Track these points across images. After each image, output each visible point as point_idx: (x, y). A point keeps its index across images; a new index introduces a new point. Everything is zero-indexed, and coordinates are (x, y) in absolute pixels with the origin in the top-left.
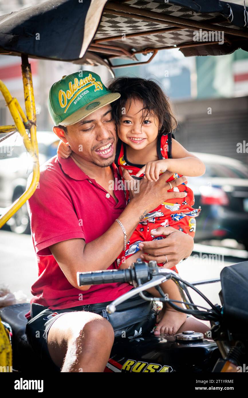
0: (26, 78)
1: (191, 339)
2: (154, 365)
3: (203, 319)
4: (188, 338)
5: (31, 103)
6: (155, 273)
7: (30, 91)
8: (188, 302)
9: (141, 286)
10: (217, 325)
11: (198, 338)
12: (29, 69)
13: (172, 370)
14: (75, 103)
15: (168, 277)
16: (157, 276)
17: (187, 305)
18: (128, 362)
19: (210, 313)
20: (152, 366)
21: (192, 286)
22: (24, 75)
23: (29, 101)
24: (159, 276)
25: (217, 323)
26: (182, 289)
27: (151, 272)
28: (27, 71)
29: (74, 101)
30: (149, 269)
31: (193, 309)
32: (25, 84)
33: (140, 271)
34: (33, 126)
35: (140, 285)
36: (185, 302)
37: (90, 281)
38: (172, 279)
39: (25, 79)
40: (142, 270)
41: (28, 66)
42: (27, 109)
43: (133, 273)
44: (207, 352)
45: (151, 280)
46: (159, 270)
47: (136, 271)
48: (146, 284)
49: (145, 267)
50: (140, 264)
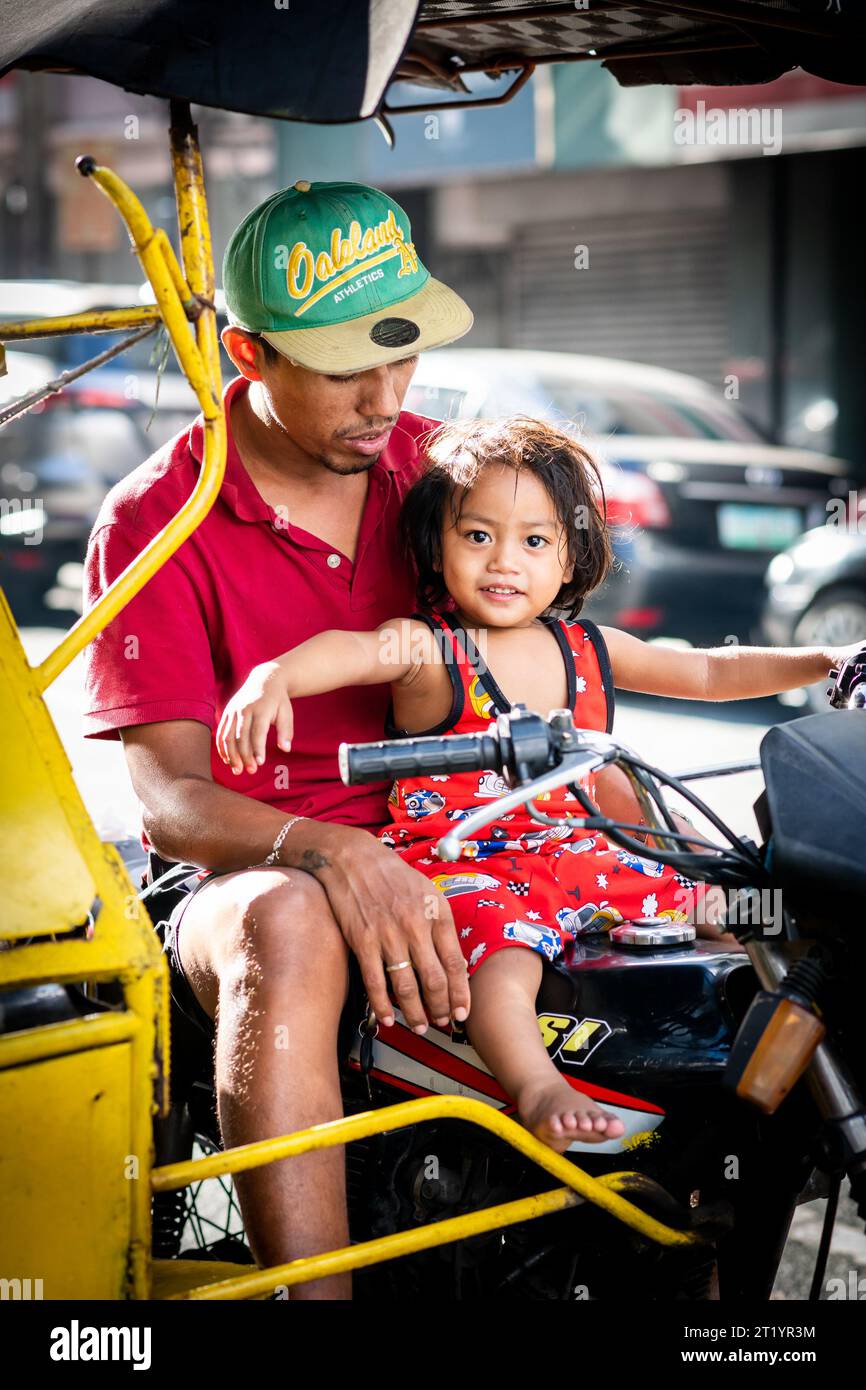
0: (186, 167)
1: (659, 942)
2: (552, 1019)
4: (651, 939)
5: (202, 243)
6: (568, 746)
7: (197, 206)
8: (660, 827)
9: (530, 785)
11: (681, 940)
12: (193, 142)
13: (608, 1031)
14: (337, 299)
15: (608, 758)
16: (573, 756)
17: (659, 839)
19: (728, 862)
20: (550, 1020)
21: (676, 783)
22: (179, 160)
23: (193, 236)
24: (580, 754)
26: (644, 791)
27: (557, 744)
28: (188, 147)
29: (335, 292)
30: (553, 735)
31: (677, 850)
32: (183, 185)
33: (525, 739)
34: (206, 312)
35: (527, 781)
37: (381, 769)
38: (617, 764)
39: (183, 170)
40: (531, 735)
41: (190, 133)
42: (188, 259)
43: (505, 747)
44: (711, 979)
45: (560, 767)
46: (579, 737)
47: (515, 738)
48: (544, 776)
49: (540, 729)
50: (524, 720)
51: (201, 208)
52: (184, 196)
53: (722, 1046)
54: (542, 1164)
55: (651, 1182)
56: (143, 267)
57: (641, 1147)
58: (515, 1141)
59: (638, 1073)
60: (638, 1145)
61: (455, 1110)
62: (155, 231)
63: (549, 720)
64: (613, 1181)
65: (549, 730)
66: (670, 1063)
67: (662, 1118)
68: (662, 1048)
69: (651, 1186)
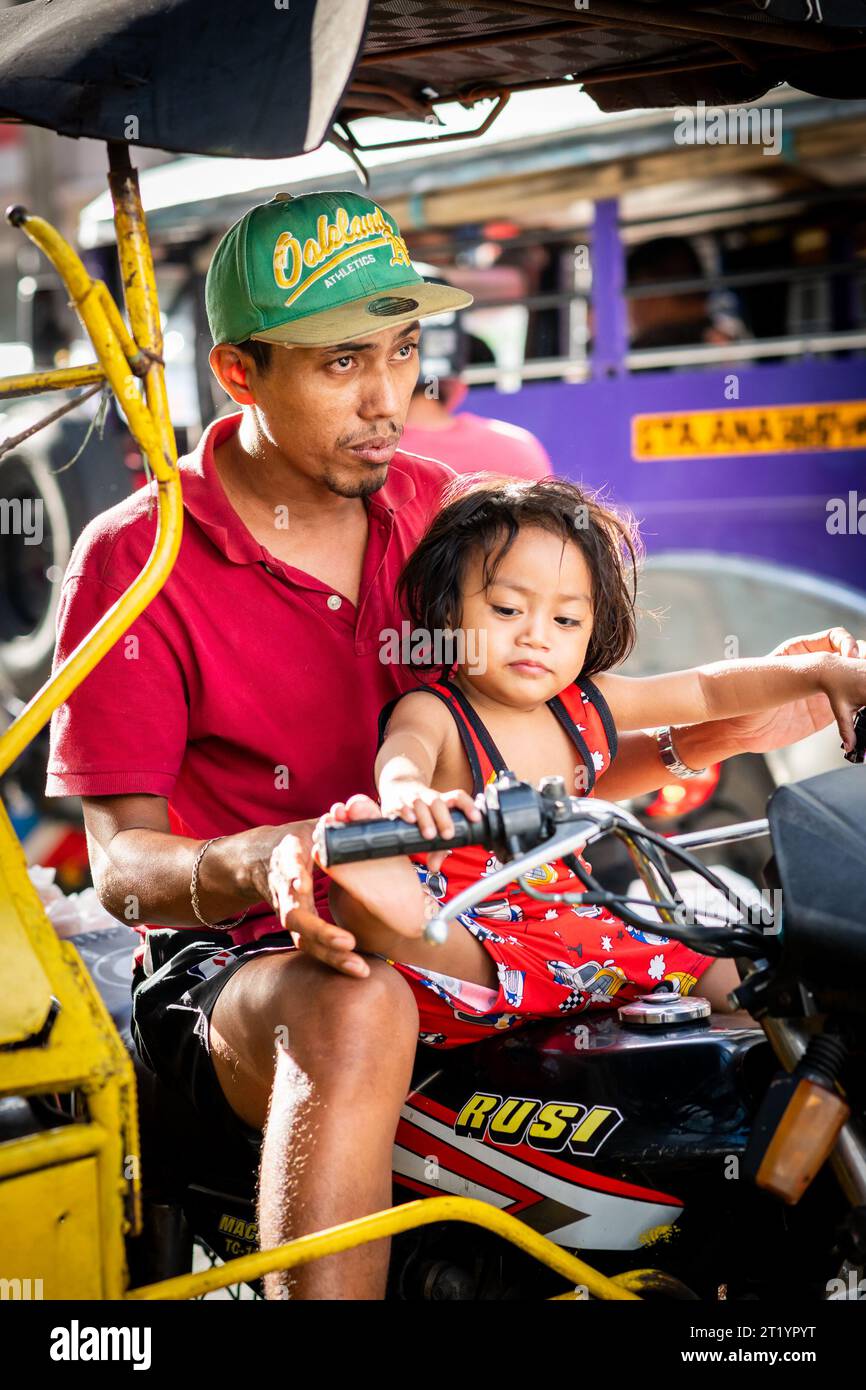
0: (127, 214)
1: (671, 1019)
2: (559, 1108)
3: (714, 952)
4: (663, 1016)
5: (147, 294)
6: (561, 815)
7: (140, 254)
8: (666, 900)
9: (521, 860)
10: (763, 969)
11: (695, 1016)
12: (133, 187)
13: (619, 1119)
14: (328, 284)
15: (604, 827)
16: (568, 826)
17: (664, 911)
18: (475, 1100)
19: (737, 933)
20: (556, 1110)
21: (679, 850)
22: (118, 205)
23: (137, 286)
24: (575, 824)
25: (761, 966)
26: (646, 860)
27: (550, 814)
28: (128, 192)
29: (326, 277)
30: (545, 804)
32: (124, 232)
33: (514, 811)
34: (155, 367)
35: (519, 855)
36: (658, 900)
37: (361, 848)
38: (615, 833)
39: (124, 216)
40: (520, 806)
41: (131, 177)
42: (133, 312)
43: (493, 820)
44: (727, 1056)
45: (553, 839)
46: (573, 805)
47: (503, 810)
48: (536, 850)
49: (531, 799)
50: (513, 790)
51: (145, 257)
52: (126, 244)
53: (741, 1130)
54: (552, 1266)
55: (671, 1280)
56: (82, 322)
57: (660, 1242)
58: (522, 1242)
59: (653, 1162)
60: (657, 1240)
61: (455, 1212)
62: (93, 283)
63: (540, 789)
64: (631, 1280)
65: (541, 800)
66: (687, 1150)
67: (680, 1210)
68: (677, 1133)
69: (672, 1283)
